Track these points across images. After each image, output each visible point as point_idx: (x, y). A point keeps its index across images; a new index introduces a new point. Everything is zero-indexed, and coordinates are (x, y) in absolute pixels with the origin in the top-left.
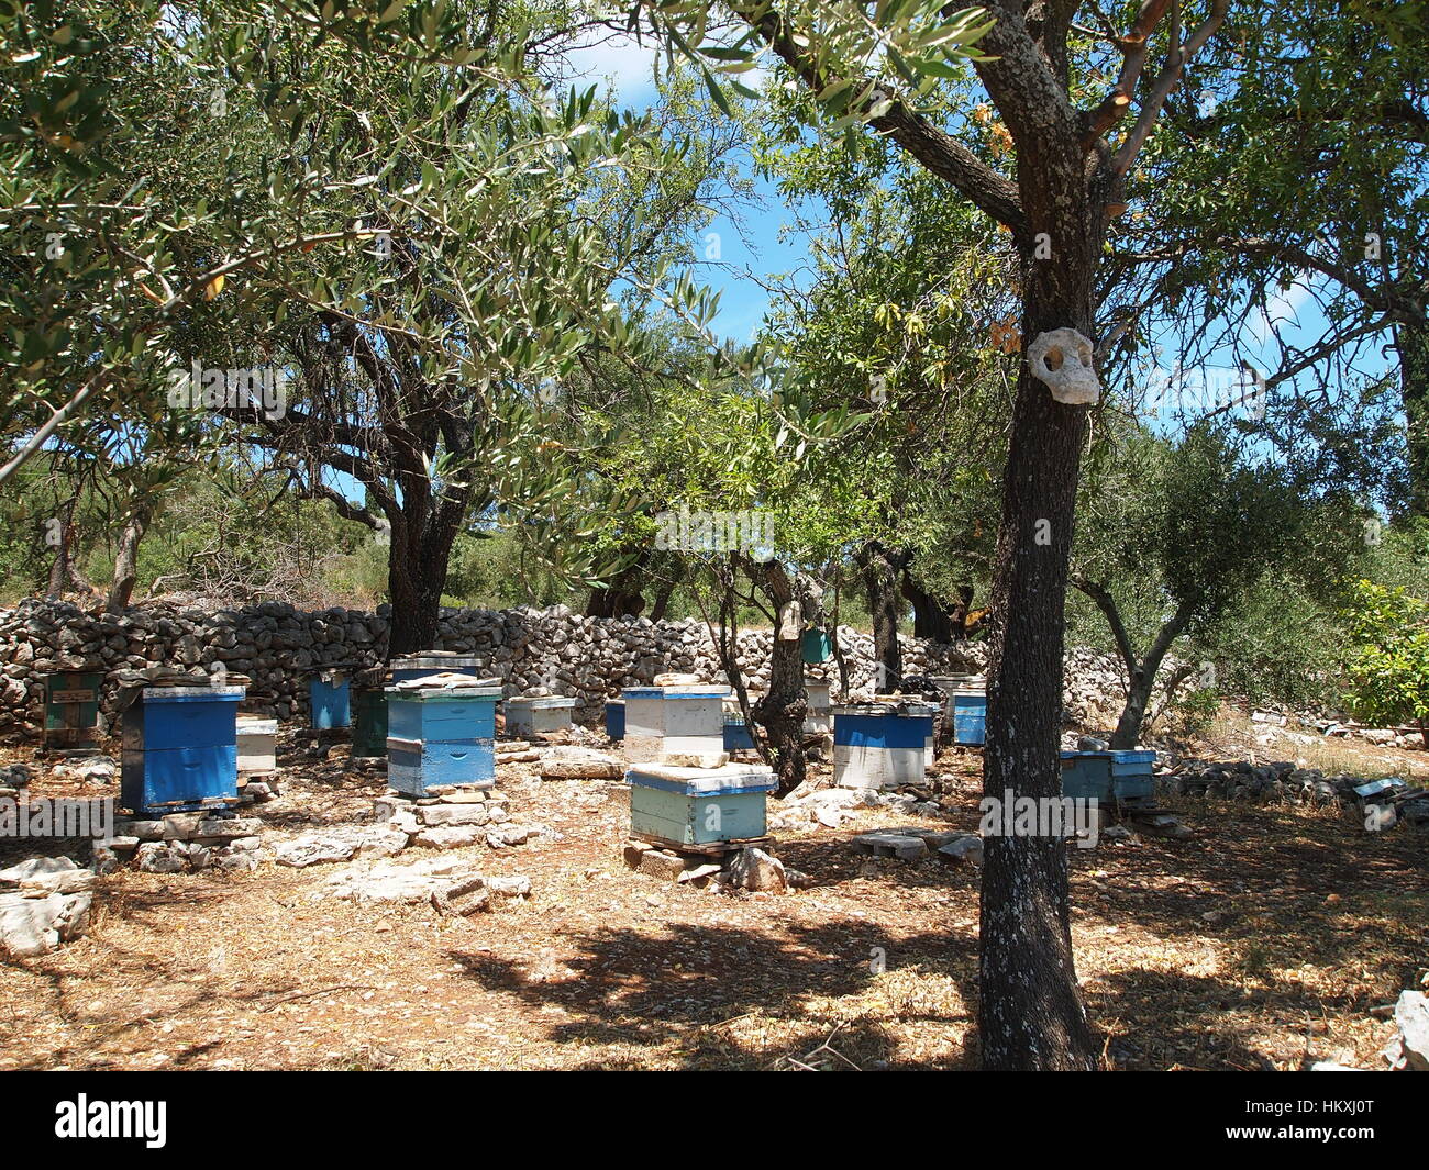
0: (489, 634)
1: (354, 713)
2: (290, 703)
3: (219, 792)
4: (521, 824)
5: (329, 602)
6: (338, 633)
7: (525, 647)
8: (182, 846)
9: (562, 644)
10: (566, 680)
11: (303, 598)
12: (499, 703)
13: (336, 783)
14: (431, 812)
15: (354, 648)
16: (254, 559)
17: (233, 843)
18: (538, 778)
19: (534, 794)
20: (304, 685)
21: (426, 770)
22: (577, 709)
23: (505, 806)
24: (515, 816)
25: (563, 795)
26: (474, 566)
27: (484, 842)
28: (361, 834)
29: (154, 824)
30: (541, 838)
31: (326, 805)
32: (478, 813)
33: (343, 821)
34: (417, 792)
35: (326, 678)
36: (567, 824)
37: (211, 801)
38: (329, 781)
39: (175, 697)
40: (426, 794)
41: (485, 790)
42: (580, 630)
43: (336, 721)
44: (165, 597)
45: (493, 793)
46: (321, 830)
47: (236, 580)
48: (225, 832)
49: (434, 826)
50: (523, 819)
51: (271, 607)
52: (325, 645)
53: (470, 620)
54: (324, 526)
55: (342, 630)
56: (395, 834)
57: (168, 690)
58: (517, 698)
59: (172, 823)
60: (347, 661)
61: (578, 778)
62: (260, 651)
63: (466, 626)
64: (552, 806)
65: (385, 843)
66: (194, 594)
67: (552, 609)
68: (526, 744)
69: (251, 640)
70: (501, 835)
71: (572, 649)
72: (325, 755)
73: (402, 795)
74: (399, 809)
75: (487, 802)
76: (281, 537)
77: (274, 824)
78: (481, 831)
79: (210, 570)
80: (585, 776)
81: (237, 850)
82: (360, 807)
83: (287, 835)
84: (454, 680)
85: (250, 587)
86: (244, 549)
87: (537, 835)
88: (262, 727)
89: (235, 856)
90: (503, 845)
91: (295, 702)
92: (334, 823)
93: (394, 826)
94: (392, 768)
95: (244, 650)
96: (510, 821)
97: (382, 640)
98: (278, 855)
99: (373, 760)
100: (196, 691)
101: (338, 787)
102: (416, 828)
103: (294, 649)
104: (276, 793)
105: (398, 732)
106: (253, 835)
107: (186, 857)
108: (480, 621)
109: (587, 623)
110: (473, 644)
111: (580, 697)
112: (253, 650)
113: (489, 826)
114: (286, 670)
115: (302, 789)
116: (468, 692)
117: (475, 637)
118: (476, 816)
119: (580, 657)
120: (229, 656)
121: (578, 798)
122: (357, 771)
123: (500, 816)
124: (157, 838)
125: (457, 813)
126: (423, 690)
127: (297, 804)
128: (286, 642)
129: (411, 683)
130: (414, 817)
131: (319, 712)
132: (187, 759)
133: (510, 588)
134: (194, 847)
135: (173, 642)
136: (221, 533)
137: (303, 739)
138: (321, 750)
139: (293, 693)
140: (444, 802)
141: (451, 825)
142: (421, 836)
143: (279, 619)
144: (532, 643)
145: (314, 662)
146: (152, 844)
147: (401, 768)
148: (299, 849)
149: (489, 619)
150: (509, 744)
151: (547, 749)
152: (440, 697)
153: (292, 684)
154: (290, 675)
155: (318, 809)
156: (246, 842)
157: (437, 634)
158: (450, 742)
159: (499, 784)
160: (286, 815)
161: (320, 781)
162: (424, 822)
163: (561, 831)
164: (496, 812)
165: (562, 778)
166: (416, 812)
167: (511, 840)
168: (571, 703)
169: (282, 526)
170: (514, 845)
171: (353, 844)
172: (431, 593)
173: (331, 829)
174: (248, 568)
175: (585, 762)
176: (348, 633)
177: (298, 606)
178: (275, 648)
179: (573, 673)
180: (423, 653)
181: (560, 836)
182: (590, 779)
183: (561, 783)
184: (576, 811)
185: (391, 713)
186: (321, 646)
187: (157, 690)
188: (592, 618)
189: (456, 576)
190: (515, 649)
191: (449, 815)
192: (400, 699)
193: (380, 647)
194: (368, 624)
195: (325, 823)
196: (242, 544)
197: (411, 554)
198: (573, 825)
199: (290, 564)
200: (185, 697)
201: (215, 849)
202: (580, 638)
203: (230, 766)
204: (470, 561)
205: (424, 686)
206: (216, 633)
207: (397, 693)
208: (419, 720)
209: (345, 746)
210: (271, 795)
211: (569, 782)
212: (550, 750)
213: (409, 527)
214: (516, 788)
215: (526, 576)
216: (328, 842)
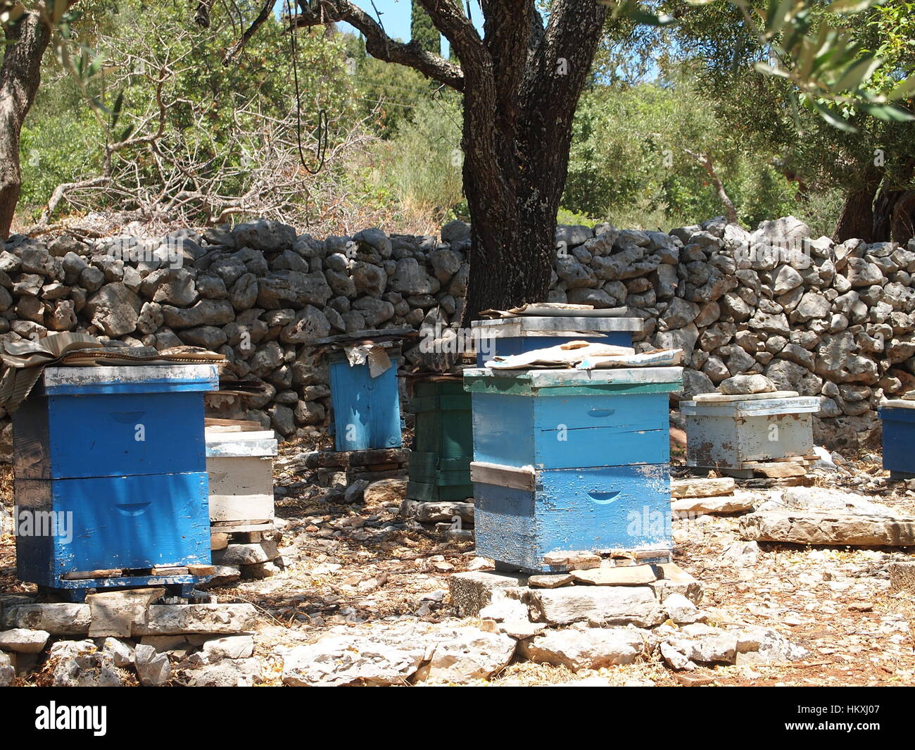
0: (651, 276)
1: (409, 424)
2: (293, 405)
3: (179, 555)
4: (724, 626)
5: (354, 222)
6: (373, 277)
7: (721, 300)
8: (122, 649)
9: (792, 293)
10: (801, 364)
11: (310, 218)
12: (674, 404)
13: (381, 547)
14: (556, 601)
15: (404, 305)
16: (220, 151)
17: (208, 645)
18: (753, 544)
19: (746, 575)
20: (318, 374)
21: (545, 522)
22: (824, 419)
23: (693, 592)
24: (713, 613)
25: (803, 578)
26: (617, 155)
27: (655, 659)
28: (428, 637)
29: (72, 608)
30: (763, 655)
31: (364, 586)
32: (642, 604)
33: (397, 613)
34: (529, 563)
35: (356, 356)
36: (810, 632)
37: (169, 570)
38: (370, 544)
39: (97, 384)
40: (547, 568)
41: (653, 561)
42: (828, 266)
43: (377, 438)
44: (72, 222)
45: (669, 568)
46: (360, 629)
47: (191, 187)
48: (194, 626)
49: (563, 626)
50: (727, 619)
51: (253, 232)
52: (352, 299)
53: (616, 250)
54: (340, 86)
55: (381, 272)
56: (491, 637)
57: (87, 372)
58: (709, 396)
59: (102, 607)
60: (390, 328)
61: (831, 547)
62: (238, 312)
63: (607, 262)
64: (782, 597)
65: (475, 653)
66: (119, 215)
67: (771, 226)
68: (728, 482)
69: (221, 290)
70: (688, 646)
71: (812, 303)
72: (359, 500)
73: (502, 569)
74: (497, 594)
75: (660, 583)
76: (265, 109)
77: (277, 615)
78: (649, 637)
79: (145, 172)
80: (843, 544)
81: (216, 659)
82: (426, 590)
83: (300, 634)
84: (593, 354)
85: (215, 200)
86: (200, 134)
87: (754, 648)
88: (250, 444)
89: (212, 668)
90: (691, 665)
91: (303, 405)
92: (381, 616)
93: (490, 623)
94: (482, 519)
95: (209, 310)
96: (704, 621)
97: (453, 288)
98: (287, 668)
99: (446, 507)
100: (132, 373)
101: (385, 555)
102: (528, 629)
103: (297, 307)
104: (278, 562)
105: (493, 451)
106: (241, 633)
107: (130, 667)
108: (634, 252)
109: (841, 252)
110: (622, 294)
111: (830, 396)
112: (225, 308)
113: (664, 628)
114: (285, 346)
115: (322, 557)
116: (619, 376)
117: (626, 281)
118: (639, 609)
119: (827, 318)
120: (186, 321)
121: (833, 584)
122: (417, 526)
123: (685, 611)
124: (79, 634)
125: (605, 602)
126: (534, 374)
127: (314, 583)
128: (283, 294)
129: (512, 361)
130: (524, 608)
131: (348, 420)
132: (122, 496)
133: (684, 194)
134: (143, 651)
135: (90, 295)
136: (161, 102)
137: (318, 469)
138: (352, 490)
139: (298, 387)
140: (578, 582)
141: (593, 625)
142: (538, 643)
143: (269, 254)
144: (736, 292)
145: (334, 330)
146: (71, 643)
147: (497, 518)
148: (322, 659)
149: (651, 247)
150: (695, 483)
151: (769, 492)
152: (567, 385)
153: (294, 371)
154: (291, 354)
155: (352, 592)
156: (230, 645)
157: (554, 277)
158: (589, 470)
159: (679, 555)
160: (296, 602)
161: (355, 544)
162: (543, 618)
163: (801, 642)
164: (677, 603)
165: (798, 546)
166: (527, 599)
167: (707, 655)
168: (813, 405)
169: (266, 88)
170: (711, 664)
171: (418, 653)
172: (542, 197)
173: (377, 627)
174: (209, 167)
175: (843, 518)
176: (393, 277)
177: (301, 231)
178: (264, 306)
179: (815, 349)
180: (532, 307)
181: (799, 651)
182: (854, 548)
183: (798, 556)
184: (829, 606)
185: (477, 418)
186: (345, 302)
187: (67, 373)
188: (852, 242)
189: (585, 175)
190: (701, 304)
191: (589, 606)
192: (492, 390)
193: (450, 302)
194: (428, 259)
195: (365, 615)
196: (197, 123)
197: (503, 125)
198: (824, 633)
199: (283, 156)
200: (115, 384)
201: (179, 654)
202: (828, 282)
203: (196, 510)
204: (609, 144)
205: (536, 365)
206: (161, 280)
207: (487, 380)
208: (529, 430)
209: (395, 483)
210: (269, 566)
211: (814, 554)
212: (775, 494)
213: (497, 71)
214: (710, 563)
215: (718, 169)
216: (373, 648)
